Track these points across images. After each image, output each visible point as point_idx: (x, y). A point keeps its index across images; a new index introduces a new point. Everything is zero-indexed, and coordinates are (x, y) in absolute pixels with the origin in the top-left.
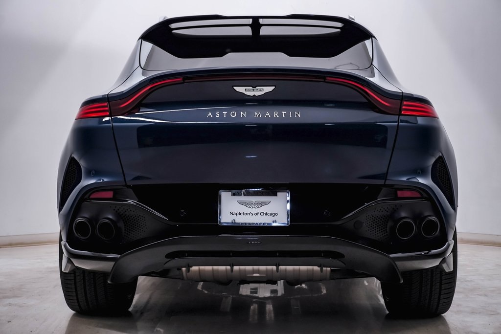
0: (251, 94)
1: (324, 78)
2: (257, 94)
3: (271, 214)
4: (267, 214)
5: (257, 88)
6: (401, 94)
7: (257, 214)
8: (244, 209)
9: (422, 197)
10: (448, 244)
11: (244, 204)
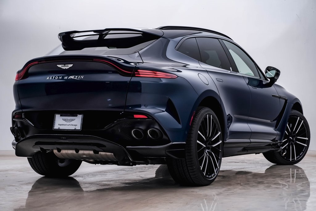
0: (64, 68)
1: (93, 60)
2: (67, 68)
4: (73, 125)
5: (66, 65)
6: (135, 66)
7: (69, 125)
8: (64, 123)
9: (148, 118)
10: (171, 143)
11: (65, 120)
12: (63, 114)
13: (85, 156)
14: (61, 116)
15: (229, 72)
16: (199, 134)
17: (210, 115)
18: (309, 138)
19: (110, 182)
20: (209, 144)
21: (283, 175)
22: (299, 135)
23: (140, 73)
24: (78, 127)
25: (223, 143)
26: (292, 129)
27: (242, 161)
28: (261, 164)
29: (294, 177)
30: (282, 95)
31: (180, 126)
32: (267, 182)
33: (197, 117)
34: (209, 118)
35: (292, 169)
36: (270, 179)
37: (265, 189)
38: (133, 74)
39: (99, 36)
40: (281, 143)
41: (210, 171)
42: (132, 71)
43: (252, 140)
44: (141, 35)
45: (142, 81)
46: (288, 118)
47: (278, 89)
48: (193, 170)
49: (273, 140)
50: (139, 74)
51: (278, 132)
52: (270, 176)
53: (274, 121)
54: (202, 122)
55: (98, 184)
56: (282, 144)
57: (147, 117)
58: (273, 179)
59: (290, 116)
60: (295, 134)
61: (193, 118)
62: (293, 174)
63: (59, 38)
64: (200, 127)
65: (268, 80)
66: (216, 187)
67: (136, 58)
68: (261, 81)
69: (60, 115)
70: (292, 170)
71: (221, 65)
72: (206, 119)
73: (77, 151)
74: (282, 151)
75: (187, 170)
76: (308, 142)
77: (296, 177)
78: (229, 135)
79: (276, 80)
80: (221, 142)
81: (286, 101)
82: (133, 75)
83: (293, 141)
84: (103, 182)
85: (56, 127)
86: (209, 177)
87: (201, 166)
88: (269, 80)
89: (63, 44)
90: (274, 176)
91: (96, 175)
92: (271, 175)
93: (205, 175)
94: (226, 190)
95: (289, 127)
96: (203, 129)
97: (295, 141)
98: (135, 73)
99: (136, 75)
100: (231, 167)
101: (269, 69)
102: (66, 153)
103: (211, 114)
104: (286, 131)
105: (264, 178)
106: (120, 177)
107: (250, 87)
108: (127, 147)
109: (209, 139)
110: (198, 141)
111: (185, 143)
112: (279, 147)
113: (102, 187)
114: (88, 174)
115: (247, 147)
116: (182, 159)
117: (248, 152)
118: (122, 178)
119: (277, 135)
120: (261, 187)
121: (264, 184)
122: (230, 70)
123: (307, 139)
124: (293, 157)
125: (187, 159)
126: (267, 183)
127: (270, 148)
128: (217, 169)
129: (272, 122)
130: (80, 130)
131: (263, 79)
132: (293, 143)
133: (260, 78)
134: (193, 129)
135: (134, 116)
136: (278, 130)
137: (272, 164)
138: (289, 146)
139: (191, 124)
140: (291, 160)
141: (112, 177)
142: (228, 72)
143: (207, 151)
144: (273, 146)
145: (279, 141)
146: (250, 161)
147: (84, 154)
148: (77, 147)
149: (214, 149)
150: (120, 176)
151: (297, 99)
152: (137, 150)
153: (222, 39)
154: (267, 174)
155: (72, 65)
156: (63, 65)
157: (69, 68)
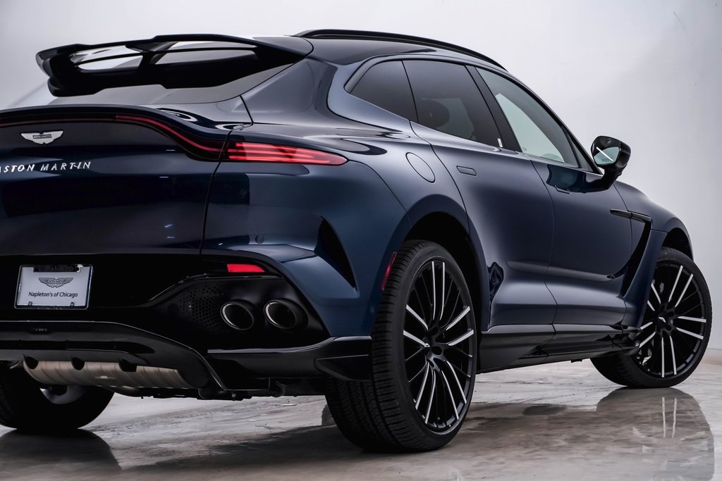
0: (40, 141)
1: (114, 117)
2: (48, 141)
3: (71, 295)
4: (66, 295)
5: (45, 134)
6: (227, 133)
7: (56, 295)
8: (44, 288)
9: (267, 273)
10: (330, 340)
11: (46, 281)
12: (41, 264)
13: (105, 377)
14: (36, 270)
15: (495, 151)
16: (408, 313)
17: (439, 262)
18: (709, 318)
19: (179, 445)
20: (440, 339)
21: (640, 416)
22: (681, 310)
23: (247, 151)
24: (81, 301)
25: (479, 335)
26: (664, 296)
27: (541, 379)
28: (588, 386)
29: (673, 422)
30: (637, 210)
31: (354, 293)
32: (597, 436)
33: (402, 267)
34: (439, 271)
35: (665, 400)
36: (607, 429)
37: (588, 456)
38: (222, 153)
39: (142, 56)
40: (636, 331)
41: (443, 410)
42: (219, 147)
43: (559, 327)
44: (252, 53)
45: (251, 172)
46: (654, 267)
47: (627, 195)
48: (394, 410)
49: (618, 326)
50: (244, 154)
51: (629, 306)
52: (605, 420)
53: (617, 275)
54: (418, 282)
55: (143, 451)
56: (638, 334)
57: (263, 271)
58: (614, 429)
59: (658, 263)
60: (672, 310)
61: (391, 271)
62: (669, 413)
63: (39, 65)
64: (412, 293)
65: (599, 172)
66: (459, 455)
67: (233, 111)
68: (582, 175)
69: (33, 269)
70: (667, 402)
71: (473, 133)
72: (427, 272)
73: (78, 364)
74: (640, 353)
75: (377, 410)
76: (706, 330)
77: (677, 422)
78: (495, 315)
79: (619, 172)
80: (471, 333)
81: (648, 224)
82: (224, 158)
83: (669, 328)
84: (161, 446)
85: (23, 300)
86: (440, 427)
87: (416, 400)
88: (603, 171)
89: (51, 82)
90: (617, 418)
91: (152, 424)
92: (608, 417)
93: (426, 422)
94: (481, 464)
95: (658, 291)
96: (420, 298)
97: (673, 327)
98: (229, 151)
99: (231, 157)
100: (510, 395)
101: (601, 143)
102: (57, 371)
103: (442, 260)
104: (649, 303)
105: (592, 426)
106: (211, 429)
107: (552, 189)
108: (210, 351)
109: (437, 325)
110: (406, 333)
111: (370, 337)
112: (631, 343)
113: (153, 458)
114: (130, 423)
115: (545, 346)
116: (364, 381)
117: (549, 357)
118: (217, 432)
119: (625, 311)
120: (580, 451)
121: (589, 442)
122: (497, 145)
123: (704, 321)
124: (669, 367)
125: (375, 380)
126: (597, 440)
127: (606, 346)
128: (461, 405)
129: (613, 278)
130: (85, 307)
131: (585, 168)
132: (666, 331)
133: (580, 167)
134: (392, 299)
135: (227, 269)
136: (626, 300)
137: (616, 386)
138: (657, 339)
139: (386, 287)
140: (663, 376)
141: (192, 430)
142: (492, 150)
143: (434, 359)
144: (615, 342)
145: (629, 328)
146: (561, 378)
147: (102, 372)
148: (79, 353)
149: (452, 354)
150: (215, 425)
151: (675, 220)
152: (236, 360)
153: (475, 66)
154: (601, 414)
155: (62, 132)
156: (38, 134)
157: (55, 140)
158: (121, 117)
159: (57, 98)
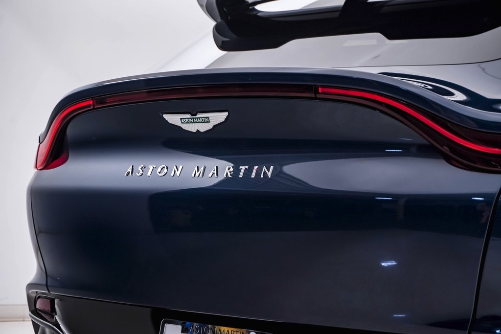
12: (192, 322)
63: (201, 6)
69: (180, 327)
155: (226, 114)
156: (189, 116)
157: (215, 126)
158: (326, 90)
159: (225, 52)
